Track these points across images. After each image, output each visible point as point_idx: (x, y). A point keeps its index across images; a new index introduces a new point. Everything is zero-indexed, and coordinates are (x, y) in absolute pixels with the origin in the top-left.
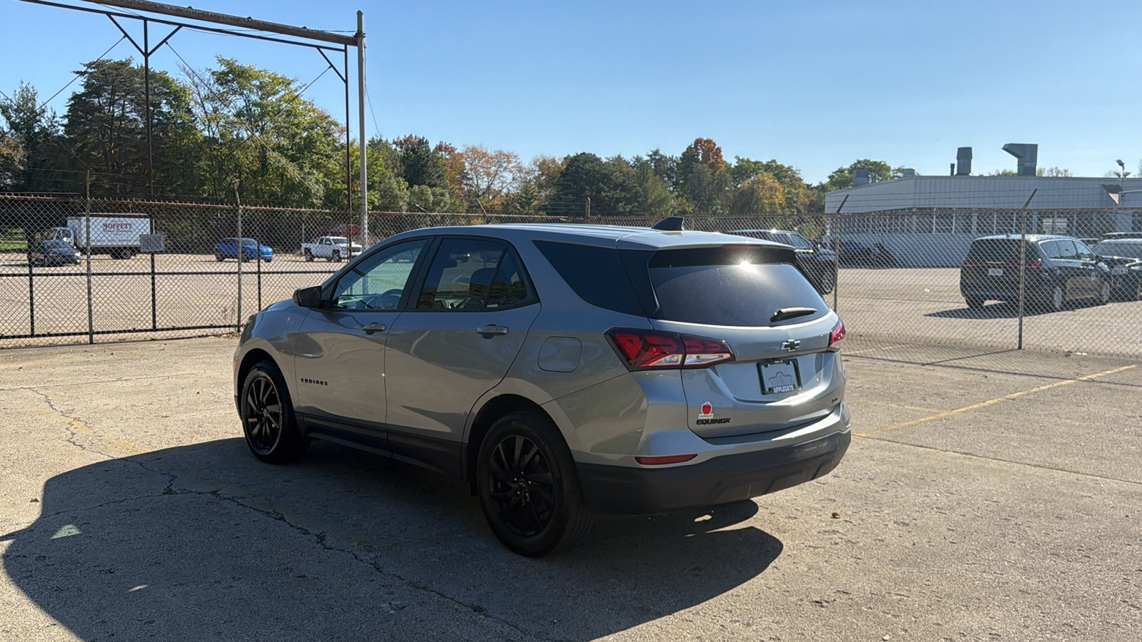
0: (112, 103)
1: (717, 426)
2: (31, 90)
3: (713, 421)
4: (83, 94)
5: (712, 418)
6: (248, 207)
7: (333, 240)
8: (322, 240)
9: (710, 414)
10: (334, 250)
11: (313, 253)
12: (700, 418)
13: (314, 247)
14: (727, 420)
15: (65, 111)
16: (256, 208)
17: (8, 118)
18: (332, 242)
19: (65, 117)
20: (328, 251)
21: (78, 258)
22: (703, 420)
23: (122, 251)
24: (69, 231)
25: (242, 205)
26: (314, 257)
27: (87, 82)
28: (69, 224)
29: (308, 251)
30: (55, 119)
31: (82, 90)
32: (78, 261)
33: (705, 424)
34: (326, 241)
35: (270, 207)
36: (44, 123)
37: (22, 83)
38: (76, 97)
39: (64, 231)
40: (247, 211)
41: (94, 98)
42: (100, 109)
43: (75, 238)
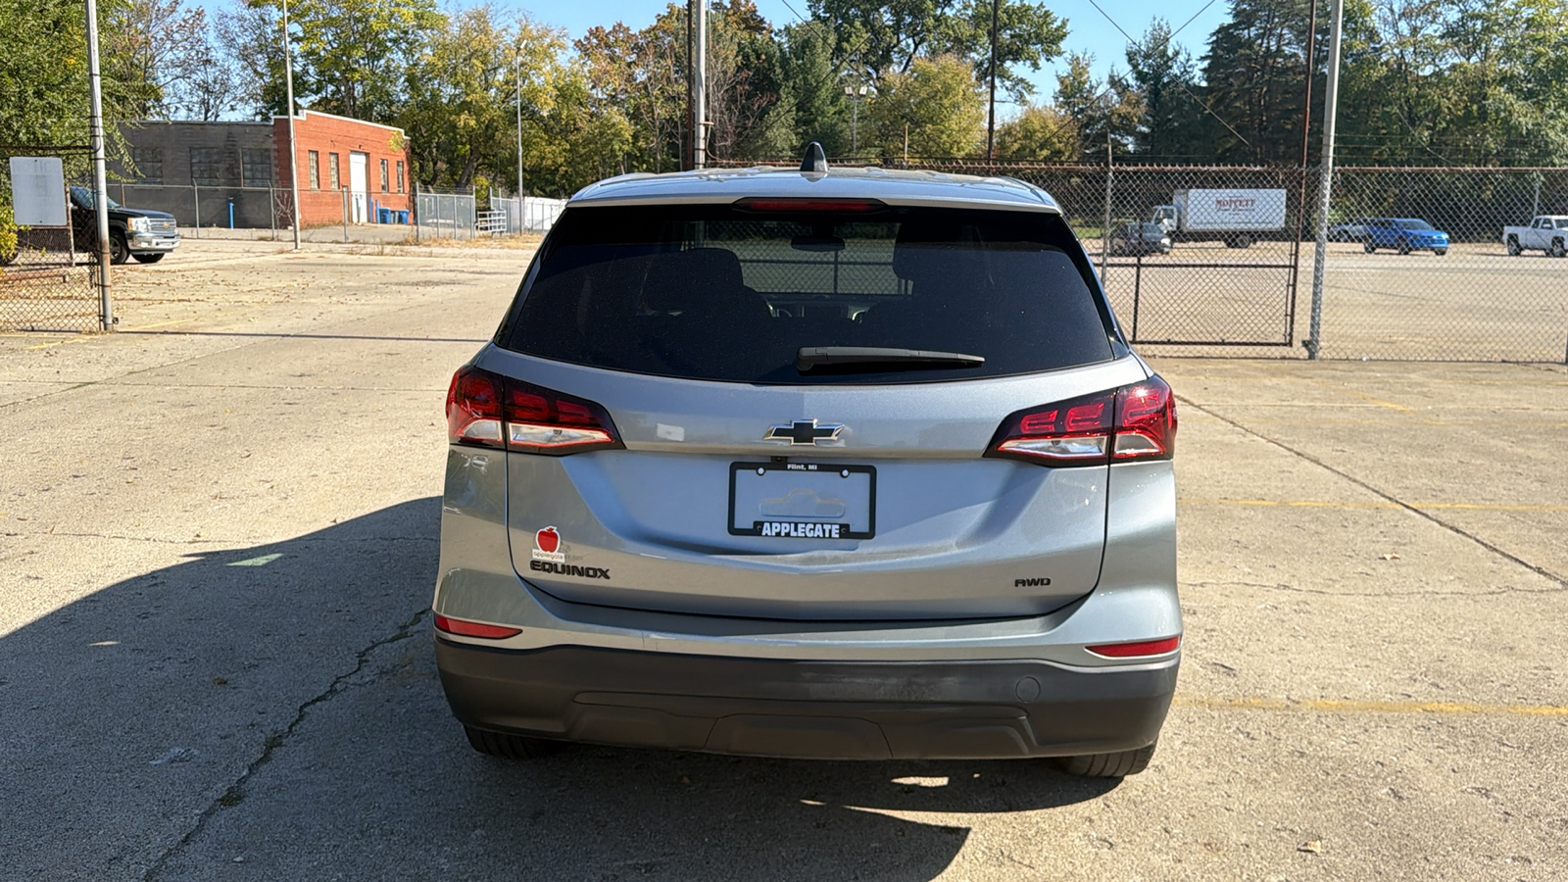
0: (1266, 33)
1: (576, 579)
2: (1165, 29)
3: (567, 569)
4: (1230, 26)
5: (563, 561)
6: (1125, 167)
7: (1558, 221)
8: (1537, 222)
9: (555, 553)
10: (1556, 238)
11: (1520, 242)
12: (535, 557)
13: (1524, 233)
14: (605, 574)
15: (1206, 50)
16: (1136, 168)
17: (1135, 67)
18: (1554, 224)
19: (1203, 59)
20: (1547, 237)
21: (1165, 246)
22: (545, 563)
23: (1237, 236)
24: (1172, 210)
25: (1114, 165)
26: (1522, 249)
27: (1235, 9)
28: (1175, 202)
29: (1513, 238)
30: (1190, 63)
31: (1229, 20)
32: (1166, 250)
33: (548, 571)
34: (1545, 222)
35: (1159, 165)
36: (1176, 70)
37: (1155, 19)
38: (1222, 30)
39: (1165, 210)
40: (1120, 173)
41: (1243, 29)
42: (1249, 44)
43: (1179, 220)
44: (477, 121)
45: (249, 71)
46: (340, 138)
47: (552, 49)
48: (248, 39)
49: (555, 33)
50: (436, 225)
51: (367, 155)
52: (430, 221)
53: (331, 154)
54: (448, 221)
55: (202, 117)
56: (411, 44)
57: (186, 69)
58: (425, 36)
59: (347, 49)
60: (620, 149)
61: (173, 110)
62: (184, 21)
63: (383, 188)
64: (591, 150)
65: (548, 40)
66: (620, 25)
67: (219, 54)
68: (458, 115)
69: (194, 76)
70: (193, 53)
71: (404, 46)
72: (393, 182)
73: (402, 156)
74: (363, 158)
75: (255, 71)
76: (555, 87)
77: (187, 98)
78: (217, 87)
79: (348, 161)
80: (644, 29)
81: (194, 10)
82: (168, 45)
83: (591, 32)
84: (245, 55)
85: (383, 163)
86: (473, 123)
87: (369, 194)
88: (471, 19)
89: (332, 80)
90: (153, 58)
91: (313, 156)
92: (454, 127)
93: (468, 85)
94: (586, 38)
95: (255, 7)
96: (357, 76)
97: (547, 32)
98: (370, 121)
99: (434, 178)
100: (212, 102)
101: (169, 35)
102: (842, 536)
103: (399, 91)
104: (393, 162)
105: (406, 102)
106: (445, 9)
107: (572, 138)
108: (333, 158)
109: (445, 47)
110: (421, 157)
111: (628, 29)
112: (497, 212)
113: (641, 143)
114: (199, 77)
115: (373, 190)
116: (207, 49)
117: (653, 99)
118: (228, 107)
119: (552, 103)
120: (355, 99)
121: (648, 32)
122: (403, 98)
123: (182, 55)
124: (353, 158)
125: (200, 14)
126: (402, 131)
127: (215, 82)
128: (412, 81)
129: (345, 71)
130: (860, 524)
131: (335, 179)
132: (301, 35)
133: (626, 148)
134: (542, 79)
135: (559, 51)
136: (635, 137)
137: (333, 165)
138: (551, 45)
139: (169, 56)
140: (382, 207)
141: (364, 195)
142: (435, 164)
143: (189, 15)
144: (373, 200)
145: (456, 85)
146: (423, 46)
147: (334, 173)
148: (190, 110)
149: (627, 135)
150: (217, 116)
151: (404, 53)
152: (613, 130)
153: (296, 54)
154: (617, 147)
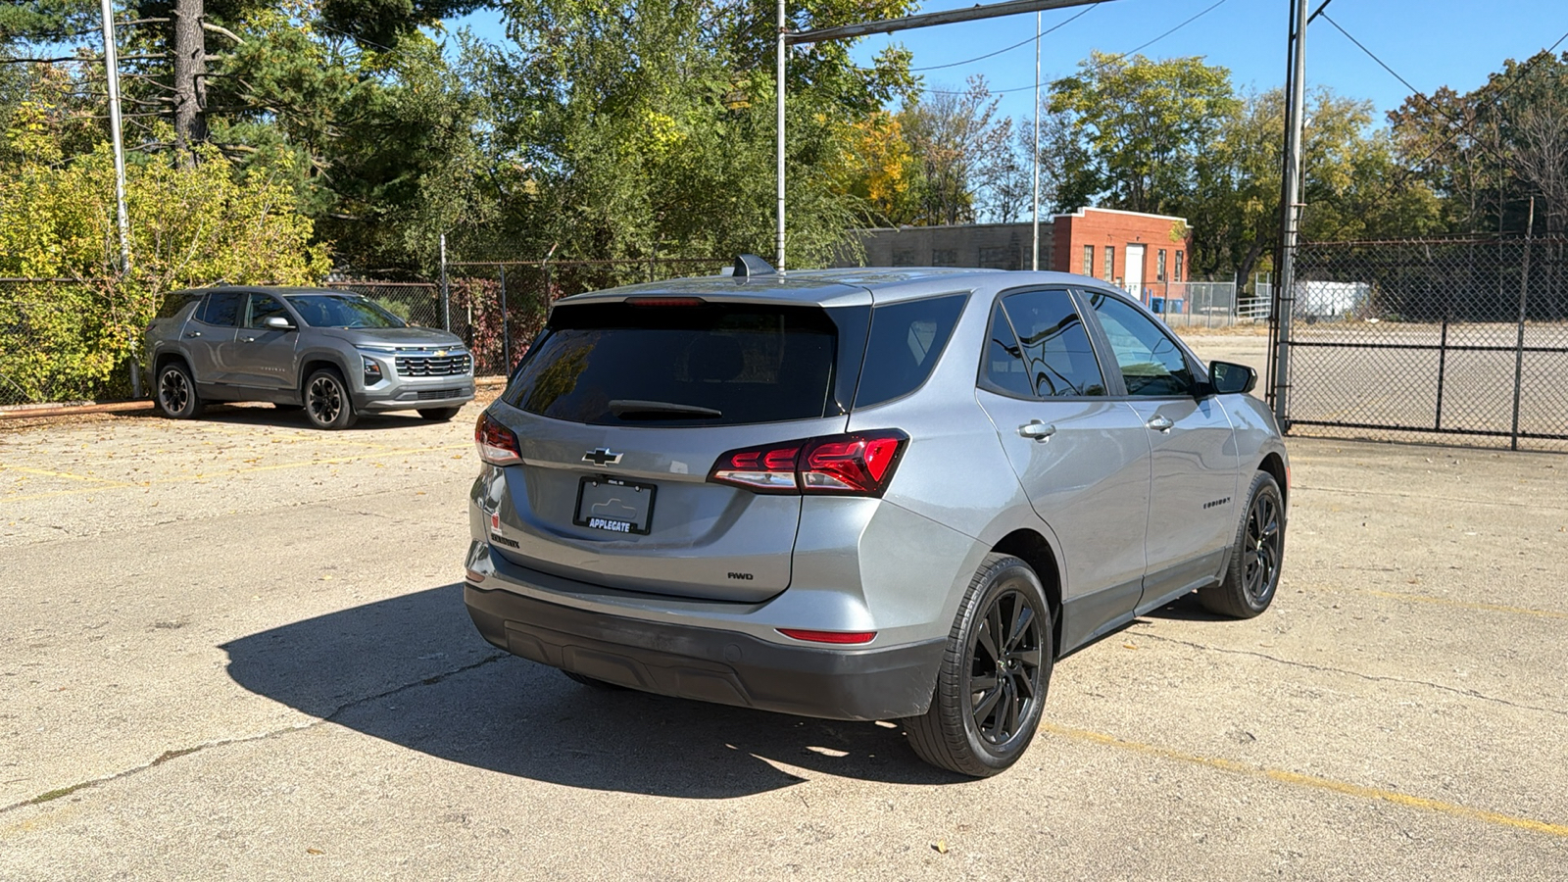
5: (501, 534)
9: (498, 529)
12: (492, 532)
44: (1265, 205)
45: (1048, 173)
46: (1118, 232)
47: (1353, 124)
48: (1047, 144)
49: (1359, 107)
50: (1208, 313)
51: (1145, 246)
52: (1203, 309)
53: (1107, 247)
54: (1222, 309)
55: (1002, 219)
56: (1204, 132)
57: (991, 175)
58: (1218, 124)
59: (1139, 143)
60: (1425, 224)
61: (979, 214)
62: (993, 131)
63: (1159, 278)
64: (1389, 230)
65: (1349, 116)
66: (1444, 90)
67: (1021, 159)
68: (1245, 200)
69: (998, 182)
70: (999, 161)
71: (1196, 135)
72: (1170, 271)
73: (1182, 246)
74: (1141, 250)
75: (1053, 173)
76: (1354, 164)
77: (991, 203)
78: (1018, 190)
79: (1124, 253)
80: (1472, 92)
81: (1003, 121)
82: (979, 154)
83: (1409, 101)
84: (1045, 160)
85: (1161, 253)
86: (1260, 208)
87: (1143, 284)
88: (1266, 101)
89: (1121, 176)
90: (964, 168)
91: (1089, 251)
92: (1240, 213)
93: (1259, 168)
94: (1402, 108)
95: (1056, 112)
96: (1145, 170)
97: (1351, 105)
98: (1156, 213)
99: (1217, 266)
100: (1011, 204)
101: (979, 147)
102: (631, 531)
103: (1190, 181)
104: (1172, 252)
105: (1194, 191)
106: (1240, 94)
107: (1369, 216)
108: (1109, 251)
109: (1237, 133)
110: (1204, 245)
111: (1455, 93)
112: (1261, 298)
113: (1452, 218)
114: (1002, 182)
115: (1148, 280)
116: (1011, 155)
117: (1471, 168)
118: (1027, 208)
119: (1348, 181)
120: (1142, 192)
121: (1478, 94)
122: (1191, 188)
123: (989, 165)
124: (1130, 250)
125: (1008, 124)
126: (1185, 220)
127: (1016, 186)
128: (1201, 168)
129: (1135, 166)
130: (642, 526)
131: (1109, 271)
132: (1098, 134)
133: (1433, 224)
134: (1340, 155)
135: (1360, 126)
136: (1445, 212)
137: (1109, 258)
138: (1351, 121)
139: (978, 165)
140: (1156, 297)
141: (1139, 286)
142: (1218, 251)
143: (998, 126)
144: (1147, 290)
145: (1246, 170)
146: (1215, 134)
147: (1109, 265)
148: (994, 213)
149: (1434, 210)
150: (1016, 217)
151: (1196, 142)
152: (1417, 206)
153: (1089, 153)
154: (1421, 224)
